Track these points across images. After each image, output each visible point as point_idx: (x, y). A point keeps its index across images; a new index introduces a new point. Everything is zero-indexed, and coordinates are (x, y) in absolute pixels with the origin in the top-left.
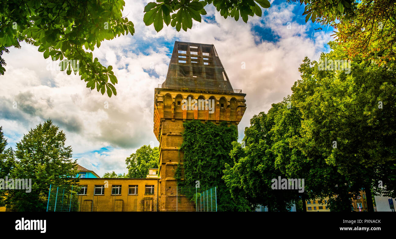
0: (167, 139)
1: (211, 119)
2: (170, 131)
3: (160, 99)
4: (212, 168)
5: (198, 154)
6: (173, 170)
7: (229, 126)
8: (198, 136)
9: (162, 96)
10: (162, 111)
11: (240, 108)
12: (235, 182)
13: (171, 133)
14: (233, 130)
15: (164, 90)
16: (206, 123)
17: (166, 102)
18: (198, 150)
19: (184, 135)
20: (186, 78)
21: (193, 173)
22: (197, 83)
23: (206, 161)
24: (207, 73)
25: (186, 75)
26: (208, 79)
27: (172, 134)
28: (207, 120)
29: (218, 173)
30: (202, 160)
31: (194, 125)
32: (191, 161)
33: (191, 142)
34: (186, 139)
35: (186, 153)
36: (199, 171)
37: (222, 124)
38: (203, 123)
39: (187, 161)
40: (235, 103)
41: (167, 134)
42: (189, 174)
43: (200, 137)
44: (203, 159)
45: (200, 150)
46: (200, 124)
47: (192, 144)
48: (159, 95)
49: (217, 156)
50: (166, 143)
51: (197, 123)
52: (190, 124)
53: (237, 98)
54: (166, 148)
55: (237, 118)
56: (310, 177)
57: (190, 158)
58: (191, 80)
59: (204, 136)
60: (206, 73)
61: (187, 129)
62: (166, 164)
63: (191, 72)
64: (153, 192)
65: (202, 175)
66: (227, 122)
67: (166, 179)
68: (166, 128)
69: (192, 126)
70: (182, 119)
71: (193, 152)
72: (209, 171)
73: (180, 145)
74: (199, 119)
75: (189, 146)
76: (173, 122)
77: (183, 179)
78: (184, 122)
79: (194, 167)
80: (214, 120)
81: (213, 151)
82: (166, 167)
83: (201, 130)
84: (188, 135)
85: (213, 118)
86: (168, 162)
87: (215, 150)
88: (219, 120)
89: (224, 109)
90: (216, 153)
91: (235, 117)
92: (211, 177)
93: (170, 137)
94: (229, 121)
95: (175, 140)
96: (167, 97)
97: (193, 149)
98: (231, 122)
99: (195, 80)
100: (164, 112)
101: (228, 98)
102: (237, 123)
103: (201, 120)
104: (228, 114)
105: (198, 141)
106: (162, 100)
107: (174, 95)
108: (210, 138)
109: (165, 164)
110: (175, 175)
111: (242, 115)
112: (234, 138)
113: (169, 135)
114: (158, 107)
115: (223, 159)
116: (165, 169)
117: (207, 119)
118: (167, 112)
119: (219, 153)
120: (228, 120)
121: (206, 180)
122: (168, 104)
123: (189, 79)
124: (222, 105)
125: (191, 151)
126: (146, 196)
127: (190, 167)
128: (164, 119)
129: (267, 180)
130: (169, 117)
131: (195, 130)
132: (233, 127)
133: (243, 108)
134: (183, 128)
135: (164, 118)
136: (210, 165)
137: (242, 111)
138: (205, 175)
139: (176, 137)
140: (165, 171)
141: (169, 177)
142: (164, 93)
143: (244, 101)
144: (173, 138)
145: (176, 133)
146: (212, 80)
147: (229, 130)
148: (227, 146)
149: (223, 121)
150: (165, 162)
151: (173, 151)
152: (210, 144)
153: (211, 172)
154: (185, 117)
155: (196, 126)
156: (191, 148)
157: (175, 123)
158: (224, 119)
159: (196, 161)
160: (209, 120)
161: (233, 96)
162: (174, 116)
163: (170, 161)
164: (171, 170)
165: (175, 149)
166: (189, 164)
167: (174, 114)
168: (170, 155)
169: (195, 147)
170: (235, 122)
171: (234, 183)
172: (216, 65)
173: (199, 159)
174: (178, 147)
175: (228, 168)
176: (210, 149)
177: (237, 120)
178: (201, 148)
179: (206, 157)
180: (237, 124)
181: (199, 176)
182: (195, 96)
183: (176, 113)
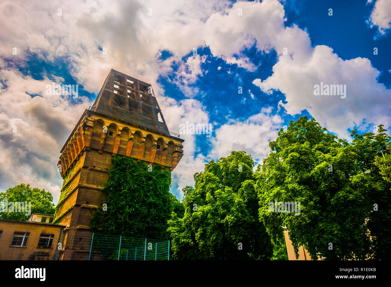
0: (88, 174)
1: (145, 160)
2: (94, 164)
3: (90, 124)
4: (141, 218)
5: (126, 198)
6: (90, 215)
7: (162, 171)
8: (129, 176)
9: (93, 120)
10: (90, 138)
11: (177, 153)
12: (185, 236)
13: (94, 167)
14: (166, 176)
15: (96, 114)
16: (138, 163)
17: (96, 129)
18: (127, 193)
19: (112, 172)
20: (121, 109)
21: (116, 222)
22: (133, 117)
23: (135, 207)
24: (144, 110)
25: (120, 106)
26: (145, 116)
27: (96, 168)
28: (140, 160)
29: (147, 225)
30: (130, 206)
31: (126, 163)
32: (116, 206)
33: (119, 182)
34: (113, 177)
35: (112, 194)
36: (124, 220)
37: (155, 167)
38: (135, 162)
39: (111, 205)
40: (171, 147)
41: (90, 168)
42: (112, 222)
43: (131, 178)
44: (132, 205)
45: (129, 193)
46: (132, 162)
47: (120, 185)
48: (89, 118)
49: (148, 203)
50: (86, 179)
51: (129, 161)
52: (120, 161)
53: (175, 142)
54: (85, 185)
55: (172, 163)
56: (318, 233)
57: (116, 202)
58: (126, 112)
59: (135, 178)
60: (142, 109)
61: (116, 166)
62: (82, 206)
63: (127, 104)
64: (50, 245)
65: (127, 226)
66: (161, 166)
67: (78, 227)
68: (90, 160)
69: (123, 163)
70: (111, 153)
71: (120, 195)
72: (136, 221)
73: (104, 184)
74: (132, 157)
75: (115, 187)
76: (100, 155)
77: (100, 229)
78: (113, 157)
79: (119, 215)
80: (148, 161)
81: (144, 197)
82: (80, 211)
83: (133, 170)
84: (117, 173)
85: (147, 158)
86: (84, 203)
87: (146, 196)
88: (153, 162)
89: (160, 151)
90: (147, 200)
91: (170, 162)
92: (138, 229)
93: (93, 171)
94: (163, 166)
95: (98, 177)
96: (97, 123)
97: (121, 192)
98: (166, 167)
99: (131, 114)
100: (92, 140)
101: (166, 140)
102: (171, 169)
103: (134, 159)
104: (164, 158)
105: (128, 183)
106: (92, 125)
107: (108, 123)
108: (142, 180)
109: (80, 205)
110: (91, 222)
111: (178, 162)
112: (167, 185)
113: (91, 170)
114: (86, 132)
115: (154, 208)
116: (79, 214)
117: (140, 158)
118: (95, 141)
119: (151, 200)
120: (163, 164)
121: (132, 233)
122: (97, 132)
123: (124, 111)
124: (158, 147)
125: (117, 194)
126: (39, 250)
127: (115, 214)
128: (89, 149)
129: (234, 236)
130: (96, 147)
131: (126, 168)
132: (167, 173)
133: (180, 154)
134: (110, 163)
135: (89, 147)
136: (139, 214)
137: (178, 157)
138: (132, 226)
139: (101, 173)
140: (78, 216)
141: (82, 224)
142: (97, 118)
143: (182, 147)
144: (97, 174)
145: (101, 168)
146: (149, 118)
147: (163, 176)
148: (160, 193)
149: (158, 164)
150: (80, 204)
151: (94, 191)
152: (141, 188)
153: (139, 223)
154: (115, 151)
155: (128, 164)
156: (118, 189)
157: (101, 156)
158: (159, 163)
159: (123, 207)
160: (142, 161)
161: (171, 140)
162: (103, 147)
163: (88, 203)
164: (87, 214)
165: (97, 188)
166: (113, 209)
167: (104, 144)
168: (89, 195)
169: (123, 190)
170: (169, 168)
171: (184, 238)
172: (153, 105)
173: (126, 205)
174: (101, 186)
175: (175, 218)
176: (141, 194)
177: (171, 166)
178: (131, 191)
179: (135, 203)
180: (171, 171)
181: (123, 227)
182: (132, 130)
183: (105, 144)
